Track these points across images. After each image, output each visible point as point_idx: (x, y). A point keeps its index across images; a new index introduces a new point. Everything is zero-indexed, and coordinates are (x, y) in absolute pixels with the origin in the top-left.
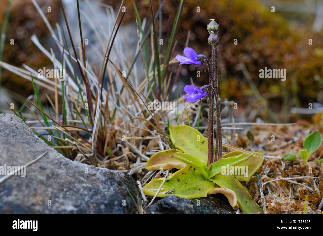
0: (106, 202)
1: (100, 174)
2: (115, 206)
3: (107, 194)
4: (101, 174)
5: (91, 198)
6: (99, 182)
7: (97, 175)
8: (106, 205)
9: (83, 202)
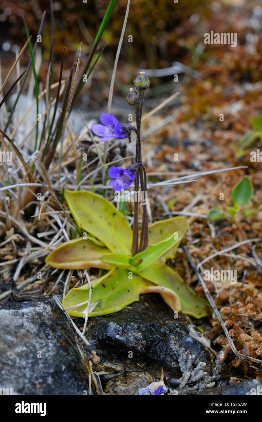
0: (52, 371)
1: (27, 322)
2: (63, 373)
3: (49, 356)
4: (29, 322)
5: (33, 371)
6: (31, 337)
7: (25, 325)
8: (53, 375)
9: (26, 381)
